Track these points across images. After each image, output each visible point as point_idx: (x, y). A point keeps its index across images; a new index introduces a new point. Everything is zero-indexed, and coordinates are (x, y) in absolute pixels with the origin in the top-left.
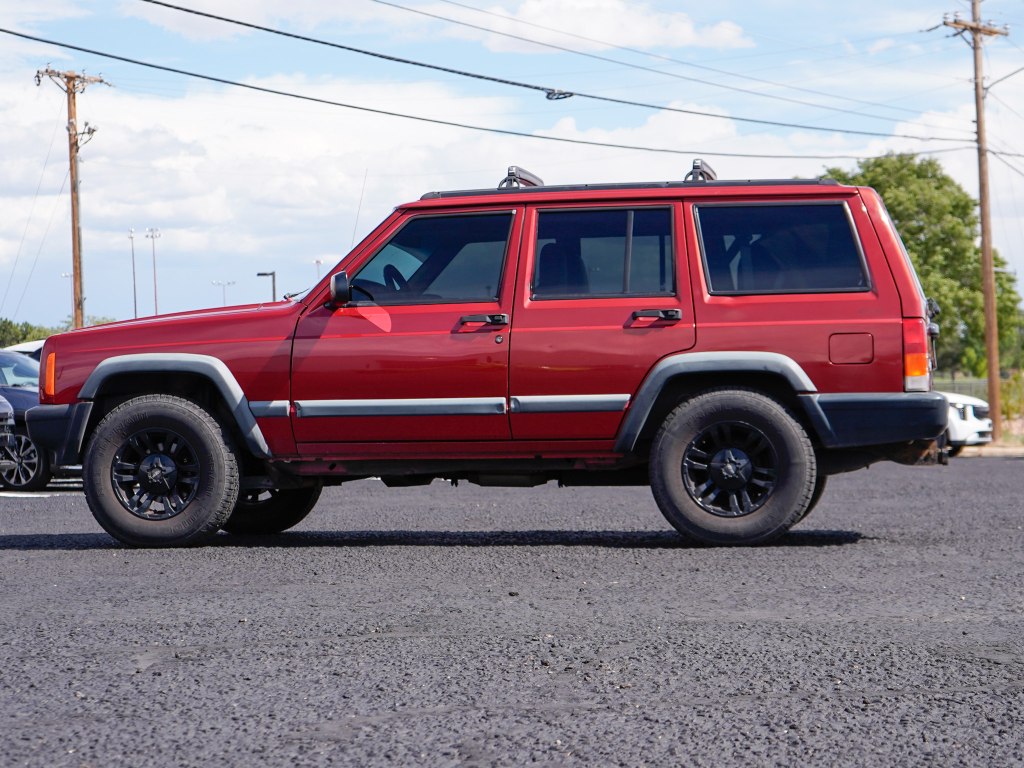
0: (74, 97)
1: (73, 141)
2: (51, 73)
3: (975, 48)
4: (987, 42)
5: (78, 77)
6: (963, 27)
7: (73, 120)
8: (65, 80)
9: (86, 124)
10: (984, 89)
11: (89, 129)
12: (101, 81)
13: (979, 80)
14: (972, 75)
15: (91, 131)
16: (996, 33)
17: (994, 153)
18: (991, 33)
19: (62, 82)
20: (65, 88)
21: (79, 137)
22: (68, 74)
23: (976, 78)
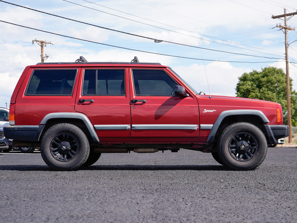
0: (43, 47)
1: (42, 59)
2: (36, 41)
3: (285, 33)
4: (289, 32)
5: (44, 42)
6: (282, 27)
7: (42, 54)
8: (41, 43)
9: (46, 55)
10: (288, 45)
11: (47, 56)
12: (50, 43)
13: (287, 42)
14: (285, 41)
15: (47, 57)
16: (291, 29)
17: (290, 63)
18: (290, 29)
19: (40, 44)
20: (41, 45)
21: (44, 58)
22: (41, 41)
23: (286, 42)
